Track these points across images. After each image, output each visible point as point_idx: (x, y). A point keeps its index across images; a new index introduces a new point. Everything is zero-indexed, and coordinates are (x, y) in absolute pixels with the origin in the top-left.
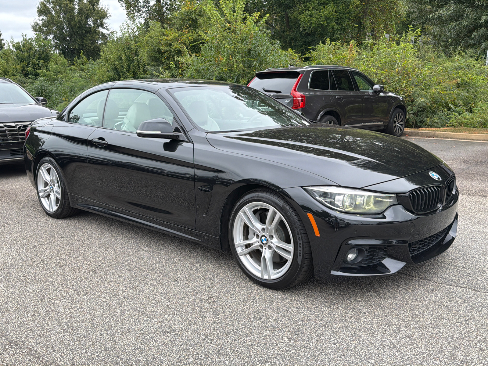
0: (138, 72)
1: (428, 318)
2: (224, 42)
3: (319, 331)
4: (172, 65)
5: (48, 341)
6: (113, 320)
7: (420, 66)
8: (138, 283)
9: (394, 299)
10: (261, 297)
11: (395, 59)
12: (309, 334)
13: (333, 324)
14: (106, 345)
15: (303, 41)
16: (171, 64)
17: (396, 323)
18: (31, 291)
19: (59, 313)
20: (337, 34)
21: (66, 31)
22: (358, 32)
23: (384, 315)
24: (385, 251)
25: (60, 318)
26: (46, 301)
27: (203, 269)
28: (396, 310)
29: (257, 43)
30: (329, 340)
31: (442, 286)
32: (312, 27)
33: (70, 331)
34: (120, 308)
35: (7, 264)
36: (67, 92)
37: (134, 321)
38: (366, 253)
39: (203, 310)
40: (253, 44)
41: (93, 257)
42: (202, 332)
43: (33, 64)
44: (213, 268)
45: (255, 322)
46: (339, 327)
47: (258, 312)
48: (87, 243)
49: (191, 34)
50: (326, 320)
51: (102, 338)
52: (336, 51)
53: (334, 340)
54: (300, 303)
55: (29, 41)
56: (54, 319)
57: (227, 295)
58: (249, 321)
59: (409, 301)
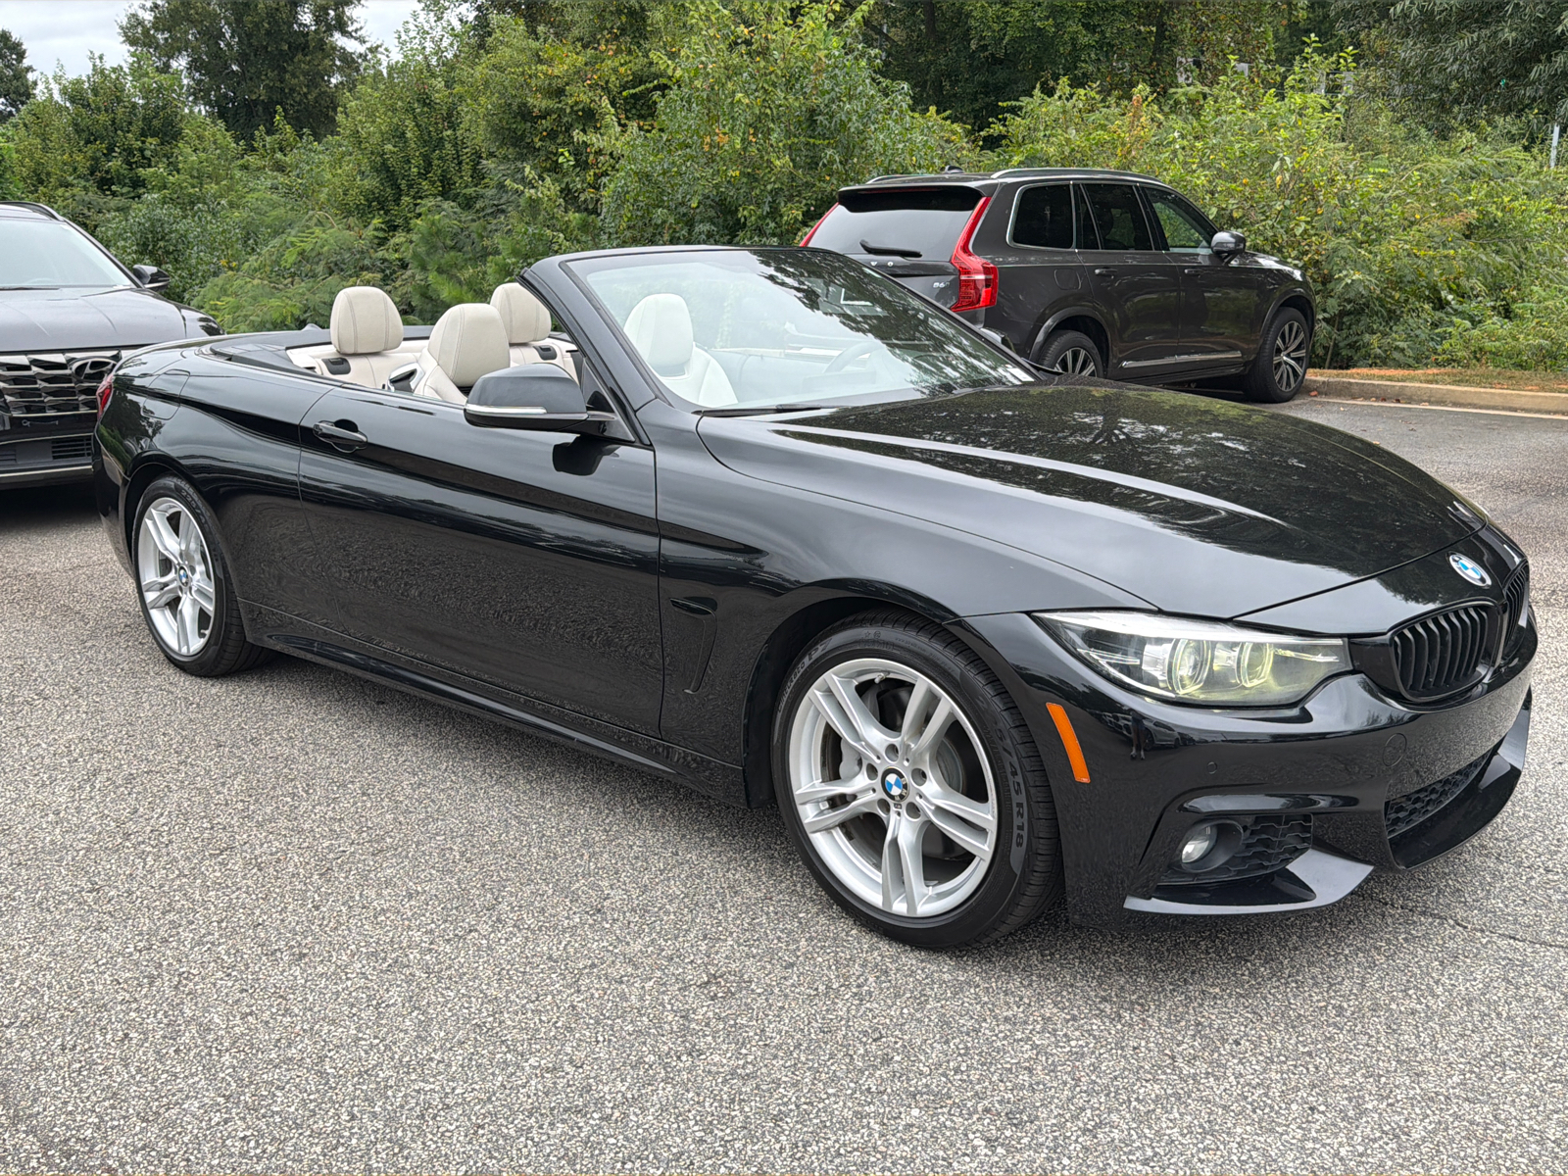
0: (456, 179)
1: (1450, 1064)
2: (730, 85)
3: (1089, 1112)
4: (566, 158)
5: (173, 1139)
6: (392, 1059)
7: (1351, 167)
8: (471, 919)
9: (1329, 988)
10: (883, 978)
11: (1274, 144)
12: (1054, 1121)
13: (1134, 1085)
14: (370, 1159)
15: (979, 83)
16: (562, 154)
17: (1346, 1082)
18: (117, 946)
19: (209, 1029)
20: (1085, 61)
21: (228, 45)
22: (1154, 54)
23: (1301, 1049)
24: (1306, 829)
25: (214, 1052)
26: (165, 984)
27: (686, 867)
28: (1342, 1030)
29: (837, 89)
30: (1127, 1145)
31: (1484, 941)
32: (1007, 38)
33: (246, 1103)
34: (414, 1014)
35: (40, 845)
36: (234, 239)
37: (462, 1066)
38: (1244, 835)
39: (693, 1025)
40: (824, 93)
41: (323, 821)
42: (693, 1112)
43: (124, 150)
44: (717, 865)
45: (871, 1075)
46: (1157, 1096)
47: (877, 1035)
48: (300, 767)
49: (627, 58)
50: (1108, 1067)
51: (356, 1130)
52: (1084, 115)
53: (1142, 1148)
54: (1015, 1002)
55: (113, 76)
56: (192, 1054)
57: (769, 966)
58: (848, 1072)
59: (1383, 999)
